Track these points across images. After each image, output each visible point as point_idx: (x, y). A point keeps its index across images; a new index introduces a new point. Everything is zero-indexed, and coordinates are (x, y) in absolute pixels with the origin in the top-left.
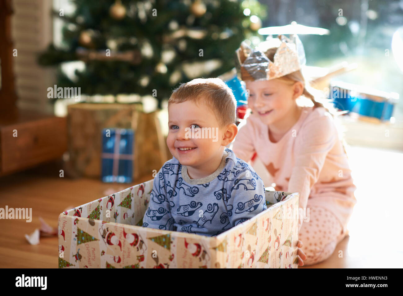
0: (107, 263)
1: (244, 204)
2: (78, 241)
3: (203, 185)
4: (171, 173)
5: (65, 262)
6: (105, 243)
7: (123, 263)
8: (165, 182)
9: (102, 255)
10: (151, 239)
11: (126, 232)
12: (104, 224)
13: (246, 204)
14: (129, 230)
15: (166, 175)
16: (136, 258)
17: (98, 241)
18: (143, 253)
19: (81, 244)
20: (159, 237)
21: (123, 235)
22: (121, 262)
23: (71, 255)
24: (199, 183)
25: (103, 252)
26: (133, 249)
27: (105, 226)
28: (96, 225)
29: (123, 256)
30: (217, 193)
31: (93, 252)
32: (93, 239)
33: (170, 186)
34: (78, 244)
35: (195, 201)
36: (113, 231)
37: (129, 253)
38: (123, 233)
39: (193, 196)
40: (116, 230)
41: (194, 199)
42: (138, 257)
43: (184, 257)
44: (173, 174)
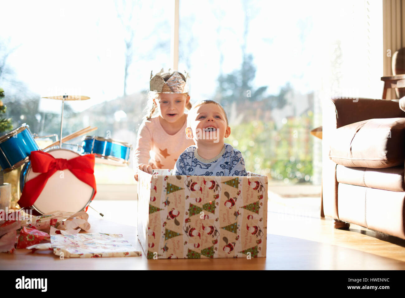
0: (190, 203)
1: (239, 172)
2: (167, 191)
3: (213, 162)
4: (188, 157)
5: (156, 208)
6: (189, 190)
7: (203, 202)
8: (184, 164)
9: (186, 199)
10: (224, 183)
11: (205, 180)
12: (189, 178)
13: (240, 172)
14: (208, 179)
15: (185, 160)
16: (213, 197)
17: (183, 190)
18: (218, 193)
19: (169, 193)
20: (230, 181)
21: (203, 183)
22: (202, 201)
23: (161, 203)
24: (211, 162)
25: (188, 197)
26: (211, 192)
27: (189, 179)
28: (182, 179)
29: (203, 197)
30: (222, 165)
31: (179, 198)
32: (180, 188)
33: (189, 165)
34: (167, 194)
35: (209, 171)
36: (196, 181)
37: (208, 194)
38: (203, 181)
39: (208, 168)
40: (198, 180)
41: (208, 170)
42: (214, 196)
43: (248, 191)
44: (190, 158)
